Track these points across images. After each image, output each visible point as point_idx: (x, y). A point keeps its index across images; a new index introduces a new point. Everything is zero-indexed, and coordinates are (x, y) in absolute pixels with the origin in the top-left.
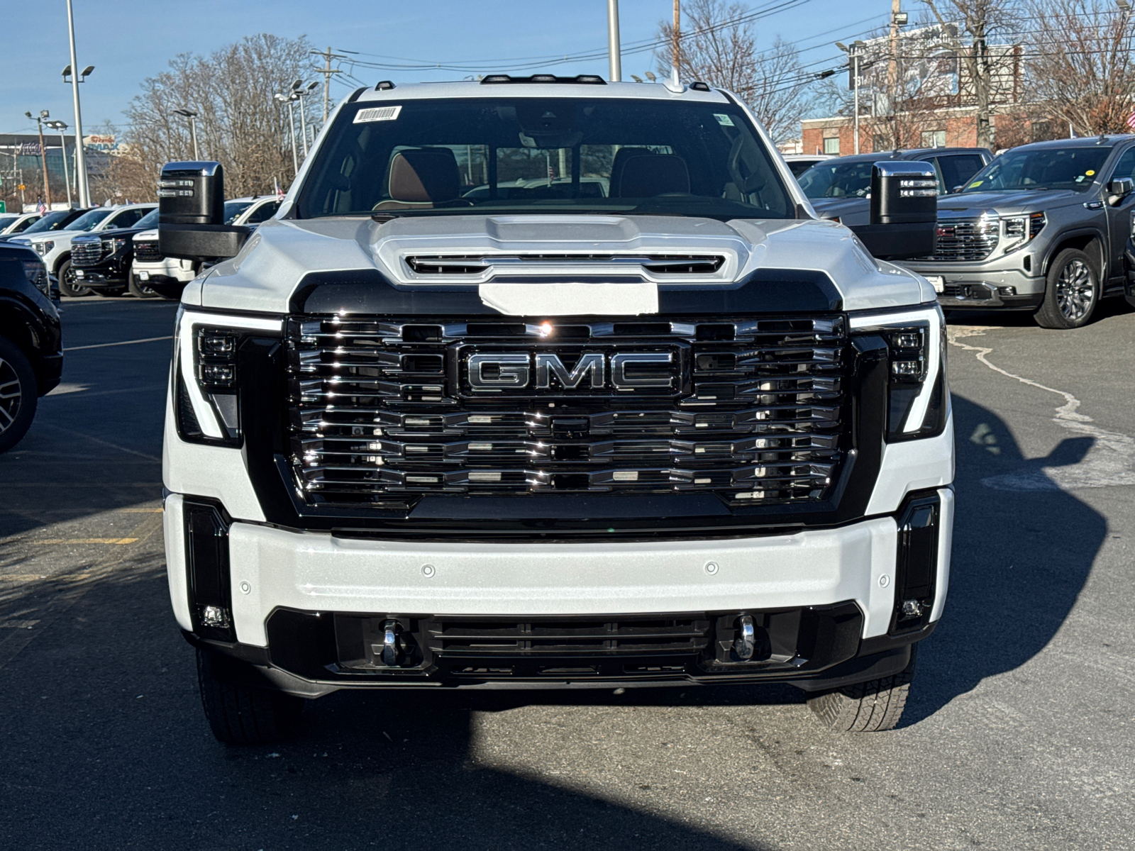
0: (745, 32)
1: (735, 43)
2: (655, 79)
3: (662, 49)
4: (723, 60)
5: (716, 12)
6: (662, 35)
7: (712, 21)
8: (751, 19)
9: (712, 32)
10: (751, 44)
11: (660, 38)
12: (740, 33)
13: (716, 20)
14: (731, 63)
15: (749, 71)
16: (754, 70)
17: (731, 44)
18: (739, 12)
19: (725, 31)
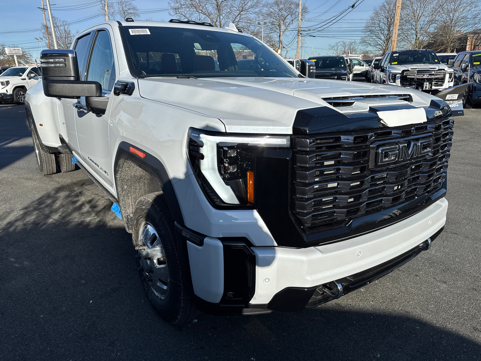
0: (67, 28)
1: (65, 31)
2: (42, 39)
3: (43, 31)
4: (62, 35)
5: (58, 22)
6: (43, 27)
7: (57, 24)
8: (69, 25)
9: (58, 27)
10: (70, 31)
11: (42, 28)
12: (66, 28)
13: (58, 24)
14: (65, 36)
15: (70, 39)
16: (71, 39)
17: (64, 31)
18: (65, 22)
19: (61, 27)
